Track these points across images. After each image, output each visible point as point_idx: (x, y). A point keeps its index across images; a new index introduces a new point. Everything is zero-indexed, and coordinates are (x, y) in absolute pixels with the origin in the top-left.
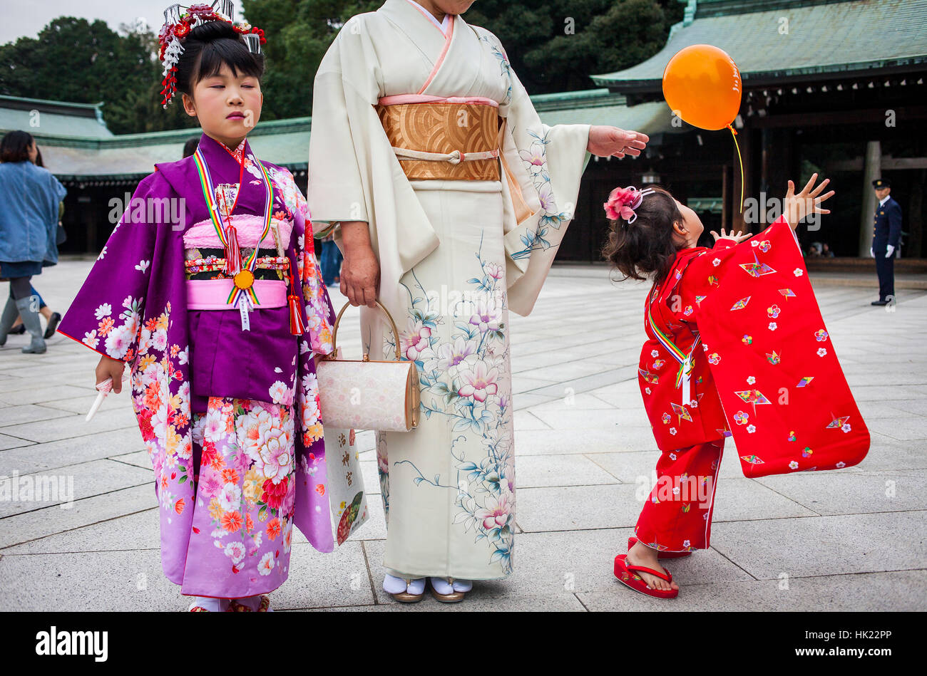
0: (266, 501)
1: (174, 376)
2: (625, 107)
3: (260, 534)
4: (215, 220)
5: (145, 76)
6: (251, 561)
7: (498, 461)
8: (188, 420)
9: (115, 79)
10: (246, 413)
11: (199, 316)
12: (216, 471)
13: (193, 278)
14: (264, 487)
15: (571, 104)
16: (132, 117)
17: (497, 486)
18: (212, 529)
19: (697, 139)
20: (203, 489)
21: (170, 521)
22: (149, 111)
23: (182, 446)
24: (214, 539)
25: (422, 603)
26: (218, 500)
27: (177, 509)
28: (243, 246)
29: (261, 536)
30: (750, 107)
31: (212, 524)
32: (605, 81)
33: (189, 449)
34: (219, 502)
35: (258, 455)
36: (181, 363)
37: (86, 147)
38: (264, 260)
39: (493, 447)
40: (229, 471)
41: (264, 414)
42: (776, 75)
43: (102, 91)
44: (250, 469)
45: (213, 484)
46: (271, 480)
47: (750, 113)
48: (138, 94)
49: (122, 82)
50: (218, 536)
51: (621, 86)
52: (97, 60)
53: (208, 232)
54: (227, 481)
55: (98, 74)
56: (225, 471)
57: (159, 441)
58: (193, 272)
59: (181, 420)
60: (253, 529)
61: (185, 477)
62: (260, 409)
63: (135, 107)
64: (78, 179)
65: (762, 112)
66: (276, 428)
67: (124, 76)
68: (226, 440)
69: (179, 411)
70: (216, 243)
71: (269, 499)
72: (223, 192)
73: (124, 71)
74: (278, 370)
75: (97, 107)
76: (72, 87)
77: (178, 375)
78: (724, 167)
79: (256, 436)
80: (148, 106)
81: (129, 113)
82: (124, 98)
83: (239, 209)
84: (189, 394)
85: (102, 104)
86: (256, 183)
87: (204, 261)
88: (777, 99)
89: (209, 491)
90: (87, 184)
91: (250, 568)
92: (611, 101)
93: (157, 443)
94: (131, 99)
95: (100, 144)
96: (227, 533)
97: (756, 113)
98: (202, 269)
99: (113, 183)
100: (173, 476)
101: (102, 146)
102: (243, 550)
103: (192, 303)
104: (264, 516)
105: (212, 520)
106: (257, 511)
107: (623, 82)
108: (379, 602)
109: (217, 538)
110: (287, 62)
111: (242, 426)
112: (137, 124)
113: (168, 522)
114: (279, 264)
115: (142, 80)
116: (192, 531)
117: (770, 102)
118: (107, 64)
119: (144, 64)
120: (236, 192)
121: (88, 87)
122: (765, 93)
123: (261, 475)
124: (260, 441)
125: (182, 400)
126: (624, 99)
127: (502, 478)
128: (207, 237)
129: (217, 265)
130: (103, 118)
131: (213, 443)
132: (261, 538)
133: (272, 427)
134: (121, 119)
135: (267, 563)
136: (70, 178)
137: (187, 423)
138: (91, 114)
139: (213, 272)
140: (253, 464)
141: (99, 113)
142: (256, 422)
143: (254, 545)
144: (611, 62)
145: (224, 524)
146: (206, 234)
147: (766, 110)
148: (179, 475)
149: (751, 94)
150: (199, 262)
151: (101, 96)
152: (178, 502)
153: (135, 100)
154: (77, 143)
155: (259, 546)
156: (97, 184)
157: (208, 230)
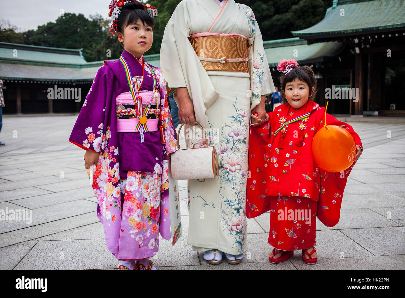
0: (151, 216)
1: (112, 160)
2: (307, 45)
3: (149, 231)
4: (132, 92)
5: (100, 37)
6: (146, 243)
7: (239, 200)
8: (118, 180)
9: (87, 39)
10: (144, 178)
11: (123, 135)
12: (133, 204)
13: (120, 118)
14: (151, 210)
15: (282, 45)
16: (95, 54)
17: (238, 212)
18: (130, 230)
19: (339, 59)
20: (125, 212)
21: (109, 225)
22: (102, 52)
23: (115, 192)
24: (131, 234)
25: (221, 265)
26: (134, 216)
27: (113, 220)
28: (144, 104)
29: (149, 232)
30: (363, 44)
31: (130, 228)
32: (298, 34)
33: (118, 193)
34: (134, 218)
35: (148, 196)
36: (115, 154)
37: (75, 68)
38: (152, 110)
39: (238, 194)
40: (139, 204)
41: (151, 178)
42: (375, 29)
43: (82, 44)
44: (145, 202)
45: (131, 210)
46: (153, 207)
47: (363, 47)
48: (97, 45)
49: (91, 40)
50: (133, 232)
51: (305, 36)
52: (80, 31)
53: (129, 97)
54: (138, 208)
55: (81, 37)
56: (137, 204)
57: (101, 189)
58: (120, 116)
59: (115, 180)
60: (146, 229)
61: (116, 206)
62: (149, 176)
63: (96, 50)
64: (73, 81)
65: (368, 46)
66: (156, 184)
67: (91, 37)
68: (138, 190)
69: (114, 176)
70: (132, 102)
71: (153, 216)
72: (137, 80)
73: (91, 35)
74: (157, 159)
75: (80, 50)
76: (70, 42)
77: (114, 160)
78: (351, 71)
79: (148, 188)
80: (101, 49)
81: (93, 53)
82: (91, 46)
83: (143, 88)
84: (119, 169)
85: (82, 49)
86: (150, 76)
87: (126, 110)
88: (375, 40)
89: (128, 213)
90: (76, 83)
91: (145, 246)
92: (300, 43)
93: (100, 190)
94: (94, 47)
95: (81, 66)
96: (137, 231)
97: (365, 47)
98: (125, 114)
99: (87, 83)
100: (111, 205)
101: (82, 67)
102: (143, 238)
103: (119, 129)
104: (150, 223)
105: (130, 226)
106: (147, 221)
107: (306, 34)
108: (202, 264)
109: (133, 234)
110: (160, 29)
111: (142, 183)
112: (97, 57)
113: (108, 225)
114: (157, 112)
115: (99, 39)
116: (121, 231)
117: (372, 41)
118: (84, 32)
119: (100, 32)
120: (142, 80)
121: (76, 42)
122: (370, 38)
123: (150, 205)
124: (149, 190)
125: (116, 171)
126: (306, 42)
127: (241, 208)
128: (128, 100)
129: (132, 112)
130: (83, 55)
131: (131, 192)
132: (150, 232)
133: (154, 184)
134: (90, 55)
135: (152, 243)
136: (69, 81)
137: (118, 181)
138: (77, 54)
139: (130, 115)
140: (146, 200)
141: (81, 53)
142: (147, 182)
143: (147, 236)
144: (300, 25)
145: (136, 227)
146: (128, 98)
147: (370, 45)
148: (114, 204)
149: (363, 38)
150: (124, 111)
151: (82, 46)
152: (113, 217)
153: (96, 47)
154: (72, 66)
155: (149, 236)
156: (80, 83)
157: (129, 96)
